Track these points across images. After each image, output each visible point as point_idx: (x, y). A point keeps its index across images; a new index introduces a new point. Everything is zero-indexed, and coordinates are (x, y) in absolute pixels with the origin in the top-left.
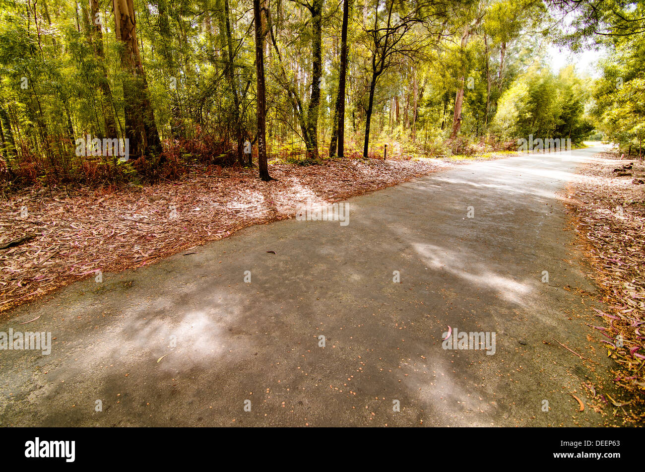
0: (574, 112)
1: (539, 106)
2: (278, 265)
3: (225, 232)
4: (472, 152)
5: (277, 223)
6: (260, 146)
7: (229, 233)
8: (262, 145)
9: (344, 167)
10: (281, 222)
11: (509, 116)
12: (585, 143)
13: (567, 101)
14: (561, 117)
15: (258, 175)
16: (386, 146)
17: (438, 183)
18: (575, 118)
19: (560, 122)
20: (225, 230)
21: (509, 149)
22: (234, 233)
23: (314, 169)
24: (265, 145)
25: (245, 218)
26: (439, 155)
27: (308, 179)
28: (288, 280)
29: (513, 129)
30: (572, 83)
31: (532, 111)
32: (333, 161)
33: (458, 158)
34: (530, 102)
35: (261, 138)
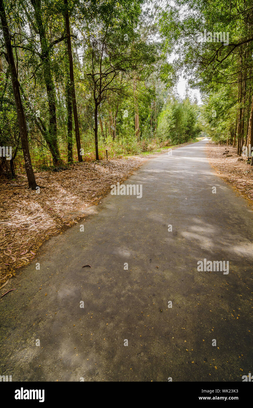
0: (192, 123)
1: (177, 121)
2: (101, 280)
3: (28, 252)
4: (151, 150)
5: (70, 231)
6: (27, 163)
7: (33, 253)
8: (28, 161)
9: (87, 169)
10: (73, 229)
11: (165, 127)
12: (197, 138)
13: (189, 117)
14: (187, 126)
15: (27, 186)
16: (107, 151)
17: (151, 174)
18: (193, 126)
19: (187, 129)
20: (27, 251)
21: (167, 145)
22: (38, 251)
23: (67, 174)
24: (30, 162)
25: (38, 232)
26: (136, 153)
27: (68, 183)
28: (123, 296)
29: (168, 134)
30: (190, 108)
31: (174, 123)
32: (77, 165)
33: (146, 154)
34: (174, 119)
35: (27, 156)
